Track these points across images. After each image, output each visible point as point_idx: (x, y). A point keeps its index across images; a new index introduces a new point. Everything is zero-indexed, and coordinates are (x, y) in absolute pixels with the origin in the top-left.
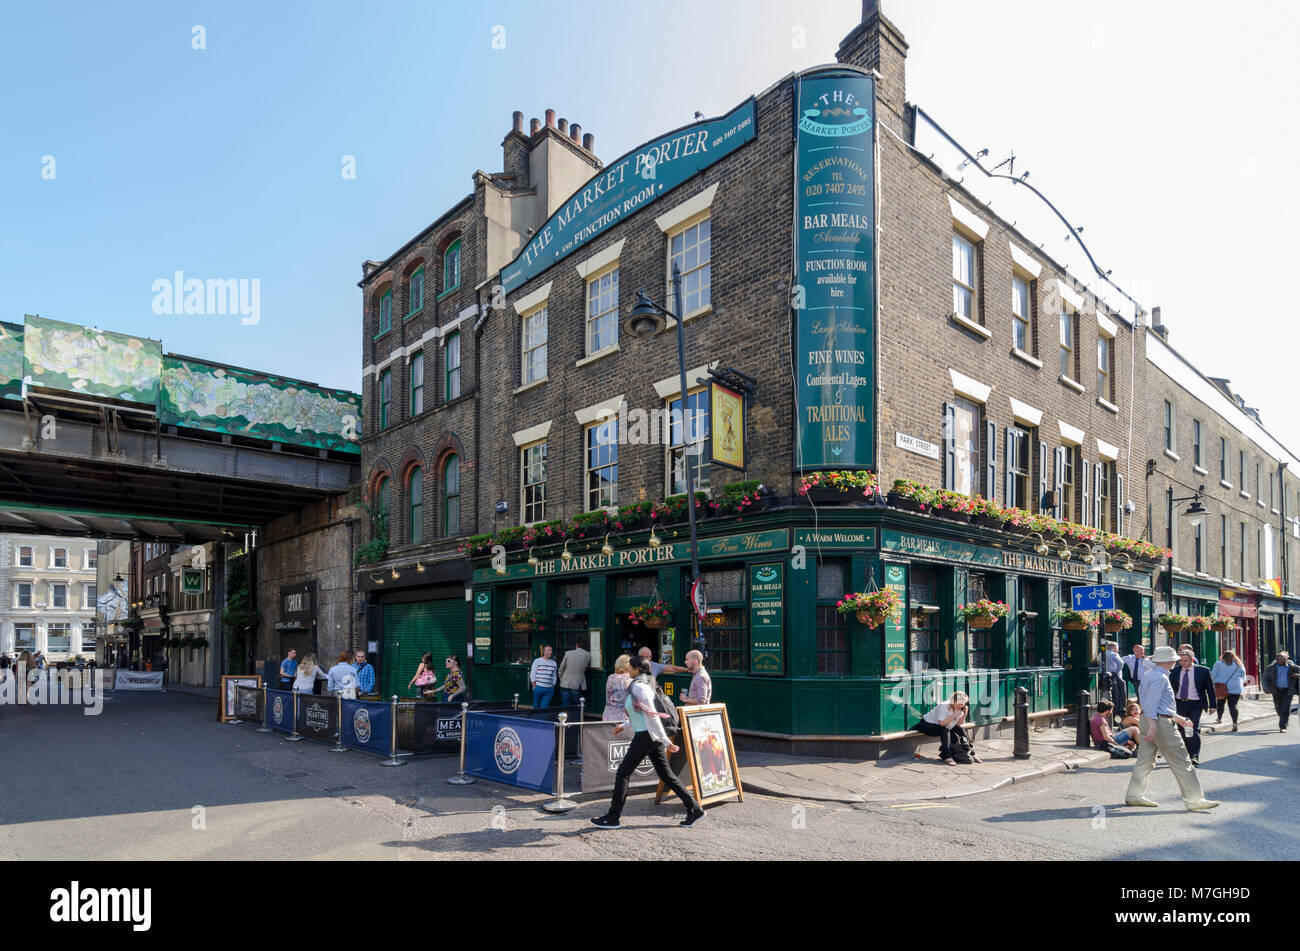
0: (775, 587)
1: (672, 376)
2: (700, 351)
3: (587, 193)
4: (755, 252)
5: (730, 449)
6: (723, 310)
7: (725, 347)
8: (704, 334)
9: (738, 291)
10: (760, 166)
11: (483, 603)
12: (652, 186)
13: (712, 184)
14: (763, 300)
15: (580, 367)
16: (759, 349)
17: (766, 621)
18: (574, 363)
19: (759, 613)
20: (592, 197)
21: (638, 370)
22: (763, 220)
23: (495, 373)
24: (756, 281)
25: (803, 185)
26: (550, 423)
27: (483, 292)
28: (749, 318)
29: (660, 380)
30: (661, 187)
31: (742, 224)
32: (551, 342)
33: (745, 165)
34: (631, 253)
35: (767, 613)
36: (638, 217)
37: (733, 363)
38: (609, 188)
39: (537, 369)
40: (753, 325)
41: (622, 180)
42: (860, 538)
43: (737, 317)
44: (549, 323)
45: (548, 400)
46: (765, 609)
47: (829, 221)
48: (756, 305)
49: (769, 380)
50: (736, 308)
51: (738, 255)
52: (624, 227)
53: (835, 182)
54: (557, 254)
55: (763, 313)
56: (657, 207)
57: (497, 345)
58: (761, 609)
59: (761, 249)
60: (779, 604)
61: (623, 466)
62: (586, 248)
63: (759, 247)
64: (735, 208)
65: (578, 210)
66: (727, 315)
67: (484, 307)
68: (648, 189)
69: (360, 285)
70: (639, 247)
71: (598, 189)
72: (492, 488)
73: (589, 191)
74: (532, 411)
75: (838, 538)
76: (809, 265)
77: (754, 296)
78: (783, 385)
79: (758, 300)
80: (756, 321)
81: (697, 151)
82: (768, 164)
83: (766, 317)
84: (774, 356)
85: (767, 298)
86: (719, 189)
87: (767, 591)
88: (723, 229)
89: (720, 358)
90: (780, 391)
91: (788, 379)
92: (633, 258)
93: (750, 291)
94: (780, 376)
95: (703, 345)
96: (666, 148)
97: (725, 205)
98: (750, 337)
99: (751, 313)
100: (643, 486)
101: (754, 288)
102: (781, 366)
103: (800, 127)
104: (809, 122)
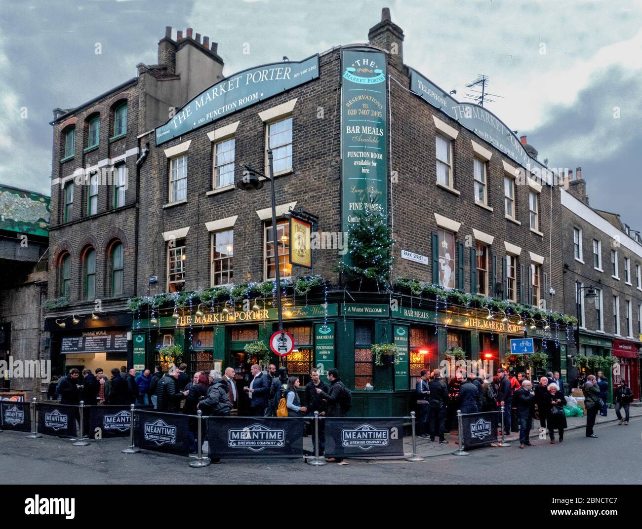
0: (330, 337)
1: (267, 208)
2: (285, 195)
3: (215, 90)
4: (318, 142)
5: (302, 256)
6: (299, 172)
7: (301, 194)
8: (287, 185)
9: (309, 162)
10: (321, 93)
11: (140, 341)
12: (257, 94)
13: (293, 98)
14: (323, 170)
15: (210, 196)
16: (321, 197)
17: (325, 357)
18: (205, 193)
19: (320, 353)
20: (218, 93)
21: (247, 202)
22: (323, 124)
23: (150, 192)
24: (319, 158)
25: (346, 108)
26: (188, 228)
27: (143, 140)
28: (315, 179)
29: (261, 209)
30: (262, 95)
31: (311, 125)
32: (190, 177)
33: (313, 91)
34: (243, 131)
35: (325, 352)
36: (248, 110)
37: (305, 204)
38: (229, 90)
39: (179, 193)
40: (317, 183)
41: (238, 87)
42: (380, 310)
43: (308, 178)
44: (189, 166)
45: (187, 215)
46: (324, 350)
47: (361, 130)
48: (319, 172)
49: (326, 216)
50: (307, 173)
51: (308, 142)
52: (239, 115)
53: (364, 109)
54: (195, 124)
55: (323, 177)
56: (260, 106)
57: (152, 175)
58: (321, 350)
59: (322, 140)
60: (332, 348)
61: (237, 259)
62: (214, 123)
64: (307, 115)
65: (209, 99)
66: (302, 175)
67: (144, 150)
68: (254, 95)
69: (51, 124)
70: (248, 128)
71: (222, 89)
72: (147, 267)
73: (216, 89)
74: (176, 220)
75: (367, 310)
76: (349, 154)
77: (317, 167)
78: (335, 220)
79: (320, 169)
80: (319, 181)
81: (284, 78)
82: (326, 93)
83: (325, 180)
84: (329, 203)
85: (326, 169)
86: (297, 102)
87: (325, 339)
88: (300, 125)
89: (297, 200)
90: (332, 224)
91: (338, 217)
92: (245, 133)
93: (316, 164)
94: (333, 215)
95: (287, 192)
96: (265, 72)
97: (301, 112)
98: (315, 190)
99: (316, 176)
100: (249, 272)
101: (318, 162)
102: (333, 209)
103: (344, 76)
104: (349, 74)
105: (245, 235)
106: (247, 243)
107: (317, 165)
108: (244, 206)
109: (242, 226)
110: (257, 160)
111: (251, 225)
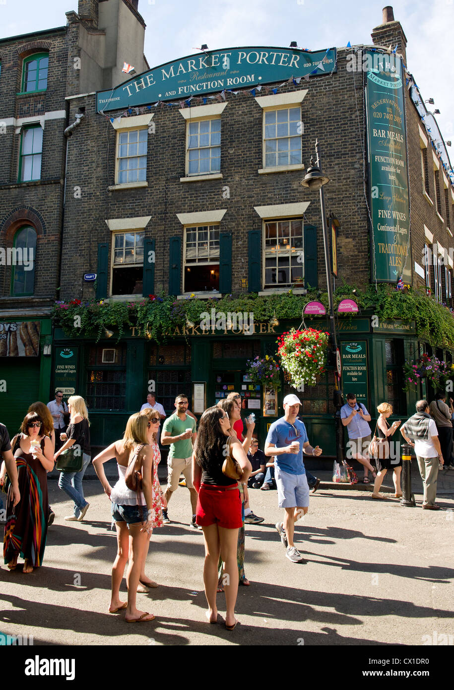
0: (360, 356)
1: (268, 205)
2: (294, 193)
3: (192, 62)
4: (337, 140)
7: (315, 194)
8: (297, 182)
10: (339, 89)
11: (67, 357)
12: (253, 76)
13: (303, 89)
14: (344, 171)
15: (184, 183)
16: (342, 200)
17: (355, 379)
18: (177, 179)
19: (348, 374)
20: (196, 66)
21: (240, 195)
22: (343, 123)
24: (338, 158)
25: (371, 110)
26: (149, 218)
27: (74, 103)
28: (333, 180)
29: (260, 205)
30: (260, 78)
31: (327, 121)
32: (151, 157)
33: (327, 85)
34: (233, 114)
35: (355, 374)
36: (239, 92)
38: (213, 65)
44: (150, 143)
45: (147, 200)
46: (353, 371)
47: (386, 135)
48: (339, 173)
49: (350, 221)
51: (324, 139)
53: (388, 113)
54: (160, 96)
55: (344, 179)
57: (89, 147)
58: (350, 371)
60: (365, 368)
63: (340, 138)
64: (321, 110)
65: (182, 71)
67: (78, 115)
68: (248, 76)
70: (240, 112)
71: (202, 63)
72: (79, 261)
73: (194, 62)
74: (128, 206)
75: (396, 326)
76: (378, 158)
77: (336, 167)
78: (360, 227)
79: (340, 170)
80: (339, 183)
81: (291, 65)
82: (345, 90)
83: (346, 182)
84: (353, 207)
85: (347, 170)
86: (307, 94)
87: (355, 359)
88: (312, 119)
89: (311, 200)
90: (358, 230)
91: (365, 224)
92: (235, 117)
93: (334, 163)
94: (358, 221)
95: (297, 189)
96: (264, 55)
97: (313, 105)
98: (335, 192)
99: (335, 177)
100: (244, 277)
101: (336, 162)
102: (359, 215)
103: (368, 76)
104: (373, 75)
105: (238, 233)
106: (240, 243)
107: (336, 164)
108: (236, 199)
109: (233, 222)
110: (254, 150)
111: (246, 222)
